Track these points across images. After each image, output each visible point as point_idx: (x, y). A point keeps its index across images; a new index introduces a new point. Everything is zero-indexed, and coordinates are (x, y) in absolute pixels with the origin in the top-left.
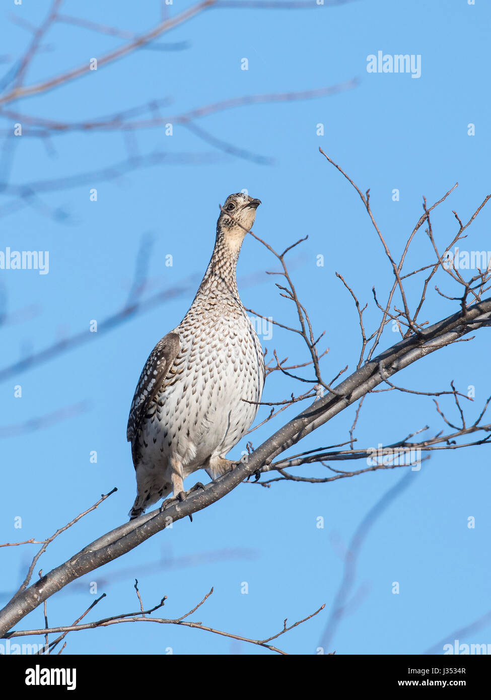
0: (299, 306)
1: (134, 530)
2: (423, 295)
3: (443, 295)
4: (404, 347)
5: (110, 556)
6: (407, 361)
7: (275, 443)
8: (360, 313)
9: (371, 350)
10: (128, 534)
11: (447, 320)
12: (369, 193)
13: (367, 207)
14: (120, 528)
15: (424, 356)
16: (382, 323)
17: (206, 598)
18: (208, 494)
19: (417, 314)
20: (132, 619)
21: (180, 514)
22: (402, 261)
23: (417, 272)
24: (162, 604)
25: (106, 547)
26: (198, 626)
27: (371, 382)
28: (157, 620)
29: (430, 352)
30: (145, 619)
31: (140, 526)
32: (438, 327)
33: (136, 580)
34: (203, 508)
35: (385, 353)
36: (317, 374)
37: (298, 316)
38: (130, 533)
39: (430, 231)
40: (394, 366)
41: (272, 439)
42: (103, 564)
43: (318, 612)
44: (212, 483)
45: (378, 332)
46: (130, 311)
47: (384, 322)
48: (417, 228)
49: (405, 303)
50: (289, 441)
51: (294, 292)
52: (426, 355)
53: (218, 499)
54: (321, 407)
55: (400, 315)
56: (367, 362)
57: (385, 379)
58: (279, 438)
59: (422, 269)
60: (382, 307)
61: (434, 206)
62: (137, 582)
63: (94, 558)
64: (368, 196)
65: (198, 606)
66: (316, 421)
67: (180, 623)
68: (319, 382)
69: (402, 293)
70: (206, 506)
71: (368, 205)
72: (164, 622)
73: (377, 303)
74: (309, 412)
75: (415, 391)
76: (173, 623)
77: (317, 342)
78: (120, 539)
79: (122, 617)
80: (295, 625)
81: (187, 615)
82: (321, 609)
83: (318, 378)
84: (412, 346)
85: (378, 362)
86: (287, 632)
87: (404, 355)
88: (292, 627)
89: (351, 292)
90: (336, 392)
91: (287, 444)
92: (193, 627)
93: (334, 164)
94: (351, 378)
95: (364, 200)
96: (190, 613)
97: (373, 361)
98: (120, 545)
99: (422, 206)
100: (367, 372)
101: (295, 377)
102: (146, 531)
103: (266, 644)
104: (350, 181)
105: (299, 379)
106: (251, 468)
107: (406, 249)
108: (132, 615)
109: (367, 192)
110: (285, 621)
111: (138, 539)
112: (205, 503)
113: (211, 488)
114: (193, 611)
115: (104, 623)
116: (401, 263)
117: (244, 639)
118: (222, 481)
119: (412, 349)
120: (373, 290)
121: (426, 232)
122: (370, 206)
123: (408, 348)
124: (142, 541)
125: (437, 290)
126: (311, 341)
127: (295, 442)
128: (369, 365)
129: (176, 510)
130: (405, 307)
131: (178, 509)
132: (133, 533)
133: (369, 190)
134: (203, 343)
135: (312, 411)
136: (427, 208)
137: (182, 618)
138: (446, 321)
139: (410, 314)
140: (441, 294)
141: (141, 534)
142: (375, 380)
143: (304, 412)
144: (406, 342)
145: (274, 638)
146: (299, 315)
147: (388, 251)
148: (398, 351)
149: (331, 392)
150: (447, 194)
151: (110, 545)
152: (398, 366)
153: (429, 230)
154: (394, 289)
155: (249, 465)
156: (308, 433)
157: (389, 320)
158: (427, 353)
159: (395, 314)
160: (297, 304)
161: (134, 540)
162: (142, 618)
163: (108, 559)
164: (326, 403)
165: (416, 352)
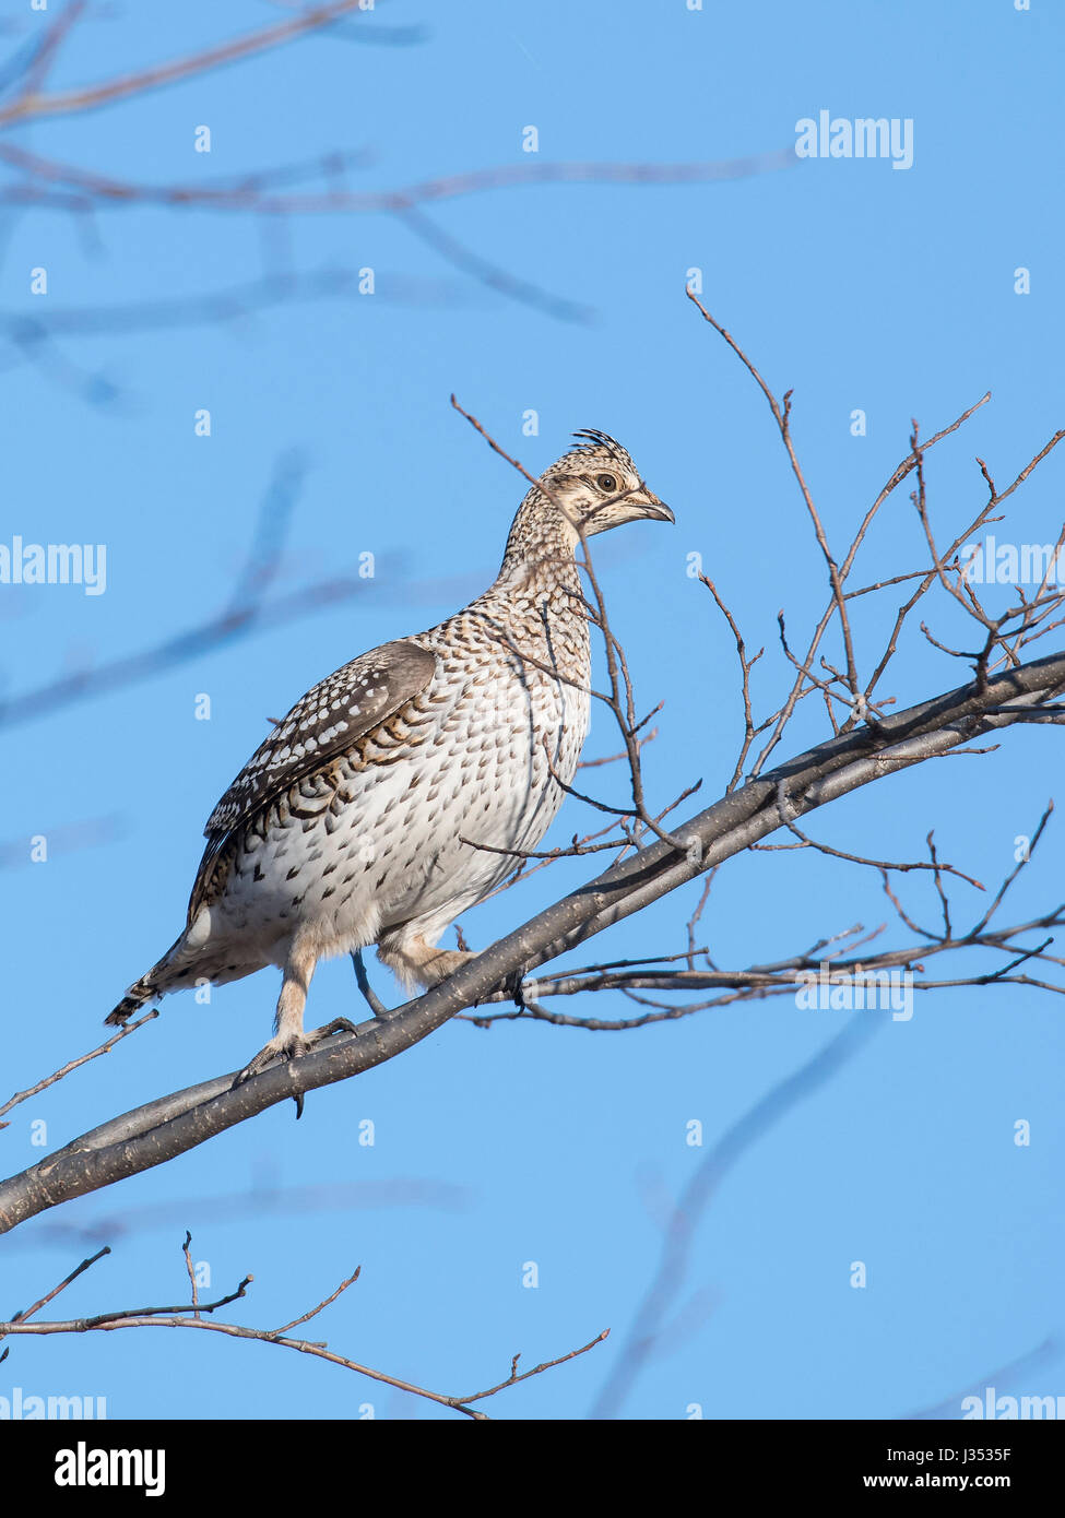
0: (610, 640)
1: (187, 1112)
2: (893, 641)
3: (937, 645)
4: (838, 754)
5: (130, 1164)
6: (839, 786)
7: (526, 944)
8: (746, 668)
9: (761, 753)
10: (176, 1118)
11: (941, 700)
12: (790, 399)
13: (784, 431)
14: (158, 1103)
15: (879, 776)
16: (791, 694)
17: (341, 1290)
18: (363, 1046)
19: (873, 682)
20: (169, 1321)
21: (297, 1085)
22: (850, 560)
23: (882, 585)
24: (240, 1293)
25: (123, 1144)
26: (317, 1351)
27: (755, 826)
28: (225, 1328)
29: (894, 769)
30: (201, 1324)
31: (204, 1104)
32: (920, 714)
33: (188, 1233)
34: (349, 1075)
35: (794, 764)
36: (636, 795)
37: (606, 661)
38: (180, 1116)
39: (920, 497)
40: (809, 794)
41: (519, 933)
42: (113, 1181)
43: (592, 1345)
44: (374, 1020)
45: (783, 714)
46: (235, 623)
47: (798, 692)
48: (889, 488)
49: (849, 654)
50: (559, 942)
51: (601, 607)
52: (885, 775)
53: (385, 1058)
54: (637, 870)
55: (835, 680)
56: (751, 780)
57: (788, 821)
58: (537, 934)
59: (894, 581)
60: (797, 659)
61: (933, 441)
62: (189, 1239)
63: (93, 1166)
64: (788, 406)
65: (322, 1306)
66: (624, 903)
67: (276, 1341)
68: (638, 813)
69: (845, 632)
70: (358, 1071)
71: (786, 425)
72: (242, 1334)
73: (786, 649)
74: (609, 881)
75: (855, 854)
76: (262, 1338)
77: (643, 724)
78: (156, 1128)
79: (149, 1313)
80: (536, 1371)
81: (295, 1324)
82: (600, 1339)
83: (638, 806)
84: (856, 753)
85: (776, 781)
86: (517, 1385)
87: (834, 771)
88: (530, 1374)
89: (730, 619)
90: (676, 841)
91: (554, 947)
92: (307, 1351)
93: (717, 327)
94: (710, 811)
95: (777, 413)
96: (303, 1320)
97: (766, 778)
98: (155, 1142)
99: (908, 439)
100: (748, 802)
101: (586, 799)
102: (217, 1116)
103: (466, 1406)
104: (750, 367)
105: (595, 804)
106: (467, 995)
107: (861, 532)
108: (170, 1310)
109: (787, 396)
110: (516, 1358)
111: (197, 1131)
112: (356, 1065)
113: (371, 1033)
114: (308, 1317)
115: (107, 1324)
116: (848, 563)
117: (418, 1391)
118: (399, 1018)
119: (855, 759)
120: (780, 620)
121: (912, 498)
122: (789, 427)
123: (848, 755)
124: (205, 1137)
125: (924, 630)
126: (629, 719)
127: (571, 944)
128: (755, 785)
129: (288, 1075)
130: (850, 663)
131: (294, 1073)
132: (186, 1117)
133: (791, 391)
134: (486, 703)
135: (617, 878)
136: (919, 444)
137: (283, 1330)
138: (937, 702)
139: (858, 680)
140: (932, 642)
141: (204, 1121)
142: (765, 823)
143: (598, 879)
144: (842, 741)
145: (487, 1394)
146: (609, 658)
147: (821, 534)
148: (823, 760)
149: (664, 840)
150: (965, 416)
151: (131, 1139)
152: (817, 795)
153: (918, 494)
154: (825, 621)
155: (463, 989)
156: (603, 927)
157: (809, 691)
158: (888, 772)
159: (826, 676)
160: (605, 634)
161: (187, 1134)
162: (193, 1319)
163: (123, 1172)
164: (649, 864)
165: (863, 768)
